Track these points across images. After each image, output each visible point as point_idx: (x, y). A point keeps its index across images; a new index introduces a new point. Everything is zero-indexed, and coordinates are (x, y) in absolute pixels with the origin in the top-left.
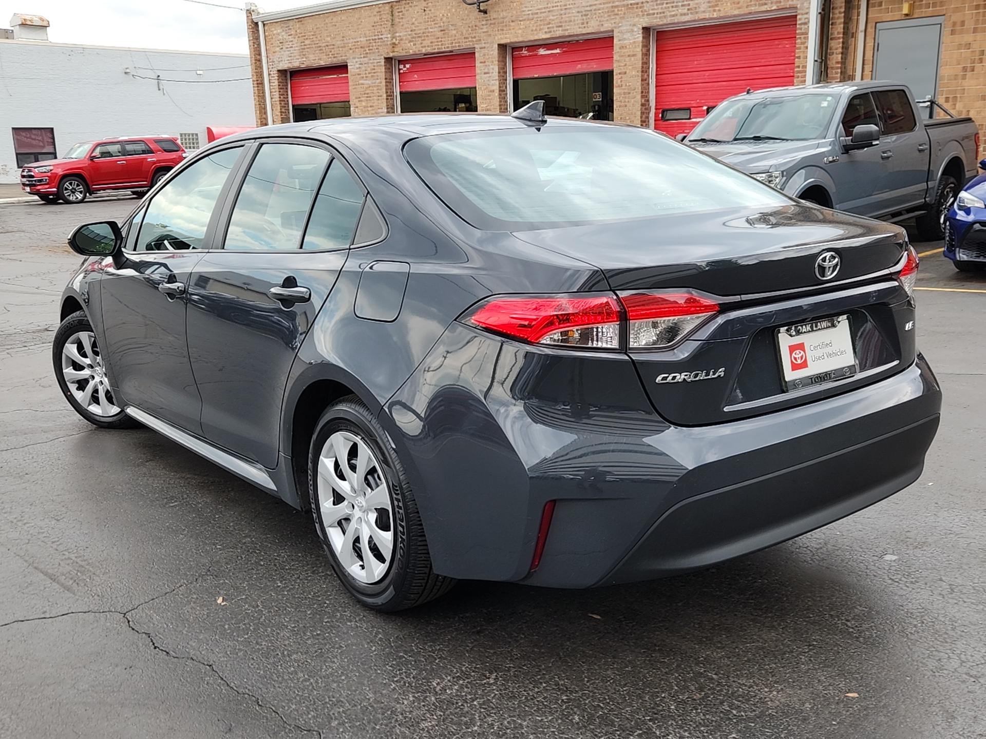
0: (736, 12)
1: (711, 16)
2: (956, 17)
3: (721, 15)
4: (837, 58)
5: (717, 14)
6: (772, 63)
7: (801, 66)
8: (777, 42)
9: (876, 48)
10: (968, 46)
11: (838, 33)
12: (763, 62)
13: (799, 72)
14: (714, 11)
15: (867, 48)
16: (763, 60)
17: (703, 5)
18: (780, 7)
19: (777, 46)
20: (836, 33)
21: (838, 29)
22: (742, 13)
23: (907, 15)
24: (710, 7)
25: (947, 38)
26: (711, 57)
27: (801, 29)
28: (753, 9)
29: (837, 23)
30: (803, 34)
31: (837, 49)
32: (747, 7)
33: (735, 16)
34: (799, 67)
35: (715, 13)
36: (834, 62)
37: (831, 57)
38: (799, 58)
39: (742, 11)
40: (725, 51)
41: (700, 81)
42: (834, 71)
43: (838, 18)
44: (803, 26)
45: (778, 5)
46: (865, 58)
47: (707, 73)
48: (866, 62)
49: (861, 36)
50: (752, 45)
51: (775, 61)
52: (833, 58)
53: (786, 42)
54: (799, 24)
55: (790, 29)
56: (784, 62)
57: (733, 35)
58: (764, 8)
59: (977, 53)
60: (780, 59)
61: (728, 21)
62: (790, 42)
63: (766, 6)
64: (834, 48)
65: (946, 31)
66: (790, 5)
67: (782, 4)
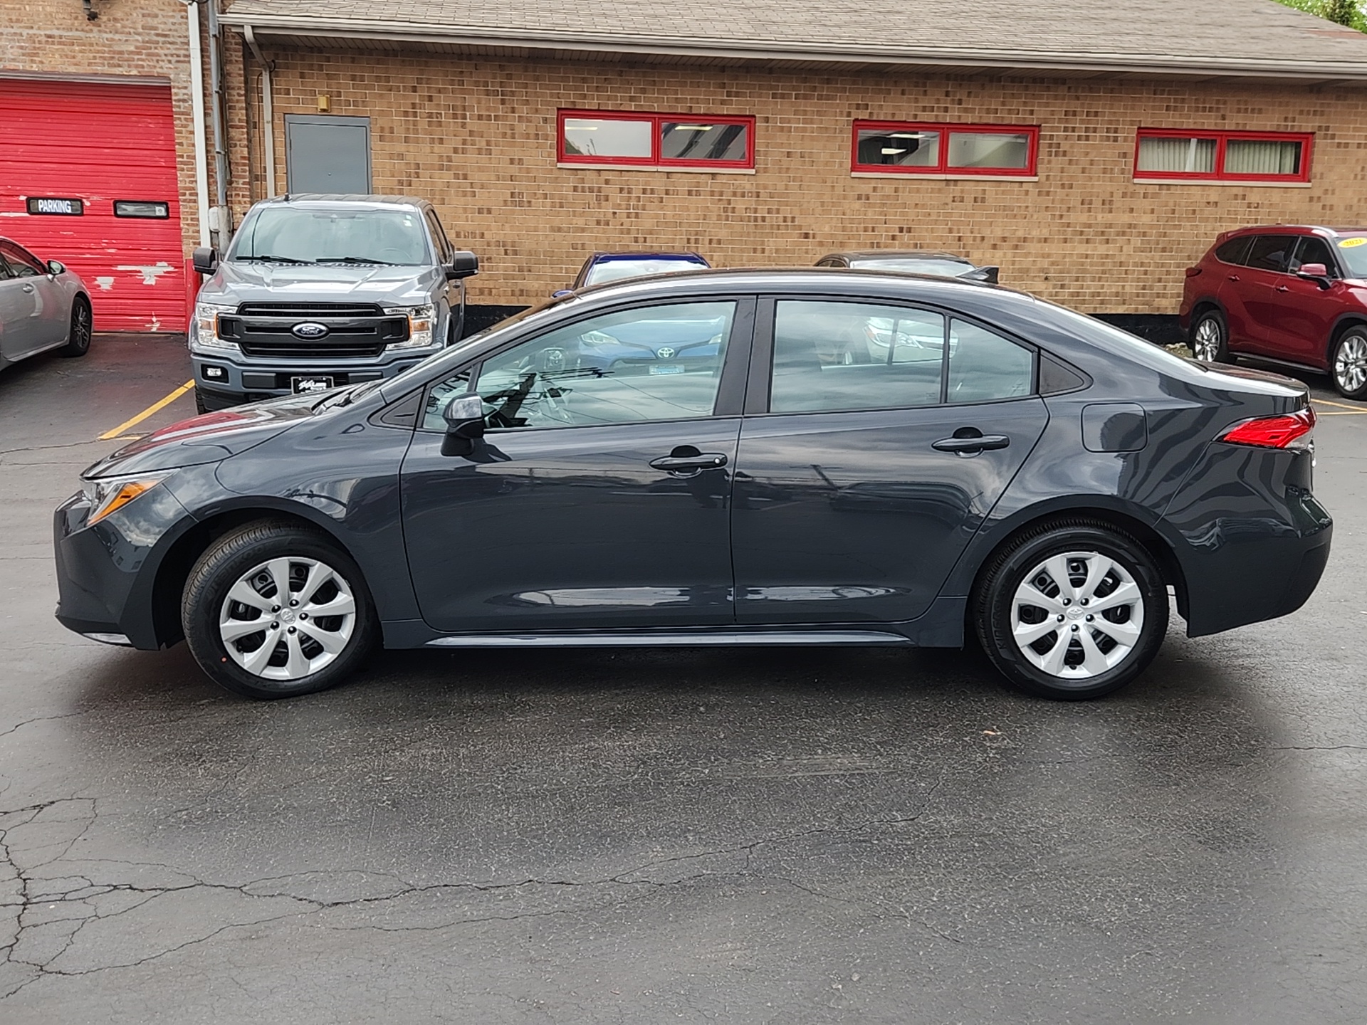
0: (72, 69)
1: (28, 68)
2: (383, 122)
3: (45, 69)
4: (242, 151)
5: (38, 67)
6: (131, 146)
7: (185, 155)
8: (134, 119)
9: (289, 145)
10: (401, 156)
11: (240, 120)
12: (115, 143)
13: (182, 163)
14: (32, 61)
15: (277, 144)
16: (115, 141)
17: (11, 51)
18: (144, 74)
19: (135, 124)
20: (237, 120)
21: (239, 115)
22: (81, 71)
23: (324, 110)
24: (24, 55)
25: (375, 144)
26: (24, 125)
27: (179, 107)
28: (99, 69)
29: (237, 108)
30: (183, 114)
31: (240, 140)
32: (89, 64)
33: (69, 74)
34: (182, 156)
35: (34, 66)
36: (239, 156)
37: (233, 149)
38: (181, 144)
39: (81, 70)
40: (49, 121)
41: (8, 158)
42: (240, 168)
43: (238, 101)
44: (181, 103)
45: (140, 70)
46: (277, 156)
47: (21, 149)
48: (277, 161)
49: (268, 128)
50: (96, 117)
51: (134, 143)
52: (236, 151)
53: (149, 121)
54: (175, 100)
55: (151, 104)
56: (150, 147)
57: (61, 99)
58: (117, 71)
59: (413, 166)
60: (142, 141)
61: (56, 78)
62: (156, 121)
63: (121, 69)
64: (236, 138)
65: (375, 135)
66: (158, 73)
67: (146, 69)
